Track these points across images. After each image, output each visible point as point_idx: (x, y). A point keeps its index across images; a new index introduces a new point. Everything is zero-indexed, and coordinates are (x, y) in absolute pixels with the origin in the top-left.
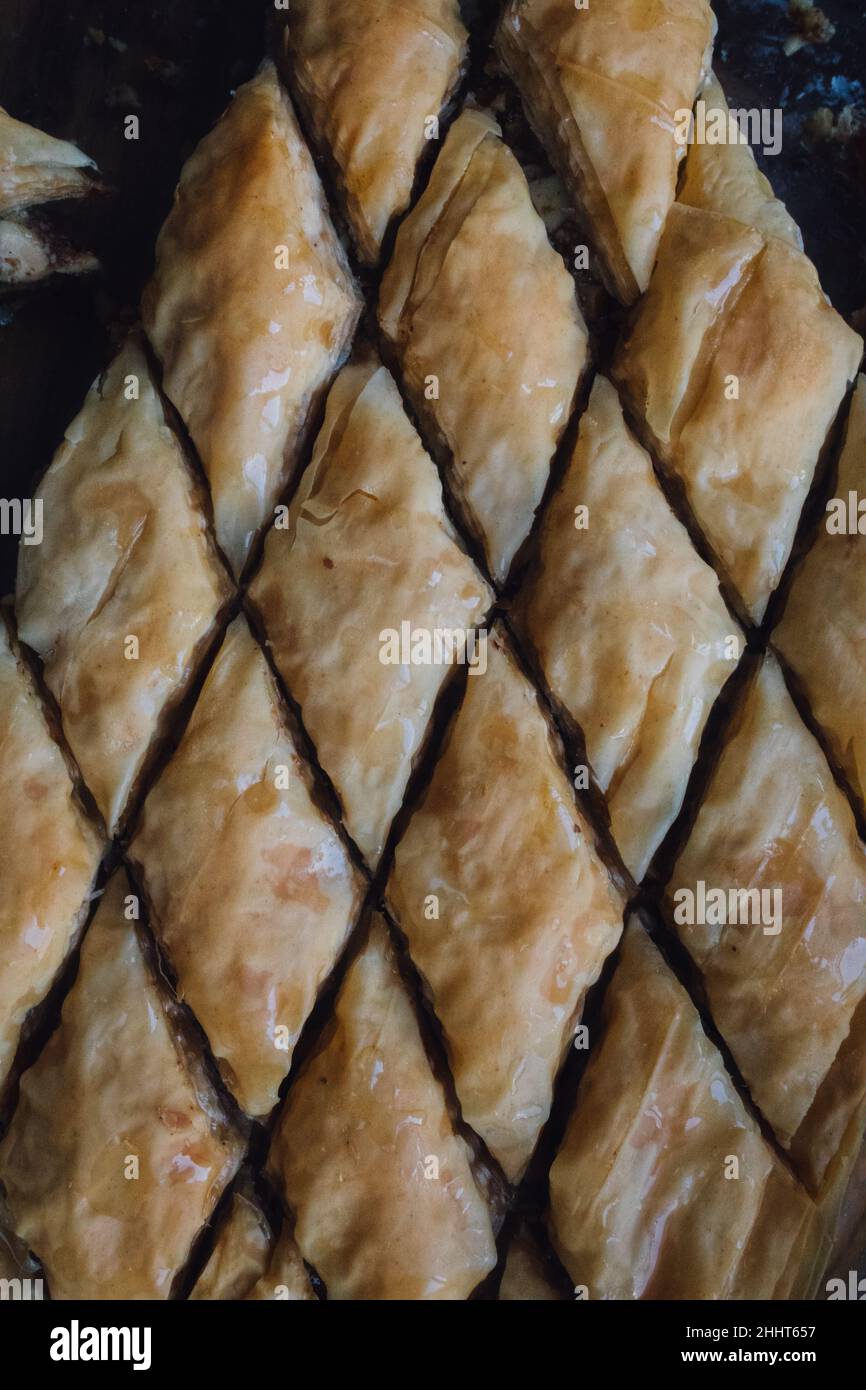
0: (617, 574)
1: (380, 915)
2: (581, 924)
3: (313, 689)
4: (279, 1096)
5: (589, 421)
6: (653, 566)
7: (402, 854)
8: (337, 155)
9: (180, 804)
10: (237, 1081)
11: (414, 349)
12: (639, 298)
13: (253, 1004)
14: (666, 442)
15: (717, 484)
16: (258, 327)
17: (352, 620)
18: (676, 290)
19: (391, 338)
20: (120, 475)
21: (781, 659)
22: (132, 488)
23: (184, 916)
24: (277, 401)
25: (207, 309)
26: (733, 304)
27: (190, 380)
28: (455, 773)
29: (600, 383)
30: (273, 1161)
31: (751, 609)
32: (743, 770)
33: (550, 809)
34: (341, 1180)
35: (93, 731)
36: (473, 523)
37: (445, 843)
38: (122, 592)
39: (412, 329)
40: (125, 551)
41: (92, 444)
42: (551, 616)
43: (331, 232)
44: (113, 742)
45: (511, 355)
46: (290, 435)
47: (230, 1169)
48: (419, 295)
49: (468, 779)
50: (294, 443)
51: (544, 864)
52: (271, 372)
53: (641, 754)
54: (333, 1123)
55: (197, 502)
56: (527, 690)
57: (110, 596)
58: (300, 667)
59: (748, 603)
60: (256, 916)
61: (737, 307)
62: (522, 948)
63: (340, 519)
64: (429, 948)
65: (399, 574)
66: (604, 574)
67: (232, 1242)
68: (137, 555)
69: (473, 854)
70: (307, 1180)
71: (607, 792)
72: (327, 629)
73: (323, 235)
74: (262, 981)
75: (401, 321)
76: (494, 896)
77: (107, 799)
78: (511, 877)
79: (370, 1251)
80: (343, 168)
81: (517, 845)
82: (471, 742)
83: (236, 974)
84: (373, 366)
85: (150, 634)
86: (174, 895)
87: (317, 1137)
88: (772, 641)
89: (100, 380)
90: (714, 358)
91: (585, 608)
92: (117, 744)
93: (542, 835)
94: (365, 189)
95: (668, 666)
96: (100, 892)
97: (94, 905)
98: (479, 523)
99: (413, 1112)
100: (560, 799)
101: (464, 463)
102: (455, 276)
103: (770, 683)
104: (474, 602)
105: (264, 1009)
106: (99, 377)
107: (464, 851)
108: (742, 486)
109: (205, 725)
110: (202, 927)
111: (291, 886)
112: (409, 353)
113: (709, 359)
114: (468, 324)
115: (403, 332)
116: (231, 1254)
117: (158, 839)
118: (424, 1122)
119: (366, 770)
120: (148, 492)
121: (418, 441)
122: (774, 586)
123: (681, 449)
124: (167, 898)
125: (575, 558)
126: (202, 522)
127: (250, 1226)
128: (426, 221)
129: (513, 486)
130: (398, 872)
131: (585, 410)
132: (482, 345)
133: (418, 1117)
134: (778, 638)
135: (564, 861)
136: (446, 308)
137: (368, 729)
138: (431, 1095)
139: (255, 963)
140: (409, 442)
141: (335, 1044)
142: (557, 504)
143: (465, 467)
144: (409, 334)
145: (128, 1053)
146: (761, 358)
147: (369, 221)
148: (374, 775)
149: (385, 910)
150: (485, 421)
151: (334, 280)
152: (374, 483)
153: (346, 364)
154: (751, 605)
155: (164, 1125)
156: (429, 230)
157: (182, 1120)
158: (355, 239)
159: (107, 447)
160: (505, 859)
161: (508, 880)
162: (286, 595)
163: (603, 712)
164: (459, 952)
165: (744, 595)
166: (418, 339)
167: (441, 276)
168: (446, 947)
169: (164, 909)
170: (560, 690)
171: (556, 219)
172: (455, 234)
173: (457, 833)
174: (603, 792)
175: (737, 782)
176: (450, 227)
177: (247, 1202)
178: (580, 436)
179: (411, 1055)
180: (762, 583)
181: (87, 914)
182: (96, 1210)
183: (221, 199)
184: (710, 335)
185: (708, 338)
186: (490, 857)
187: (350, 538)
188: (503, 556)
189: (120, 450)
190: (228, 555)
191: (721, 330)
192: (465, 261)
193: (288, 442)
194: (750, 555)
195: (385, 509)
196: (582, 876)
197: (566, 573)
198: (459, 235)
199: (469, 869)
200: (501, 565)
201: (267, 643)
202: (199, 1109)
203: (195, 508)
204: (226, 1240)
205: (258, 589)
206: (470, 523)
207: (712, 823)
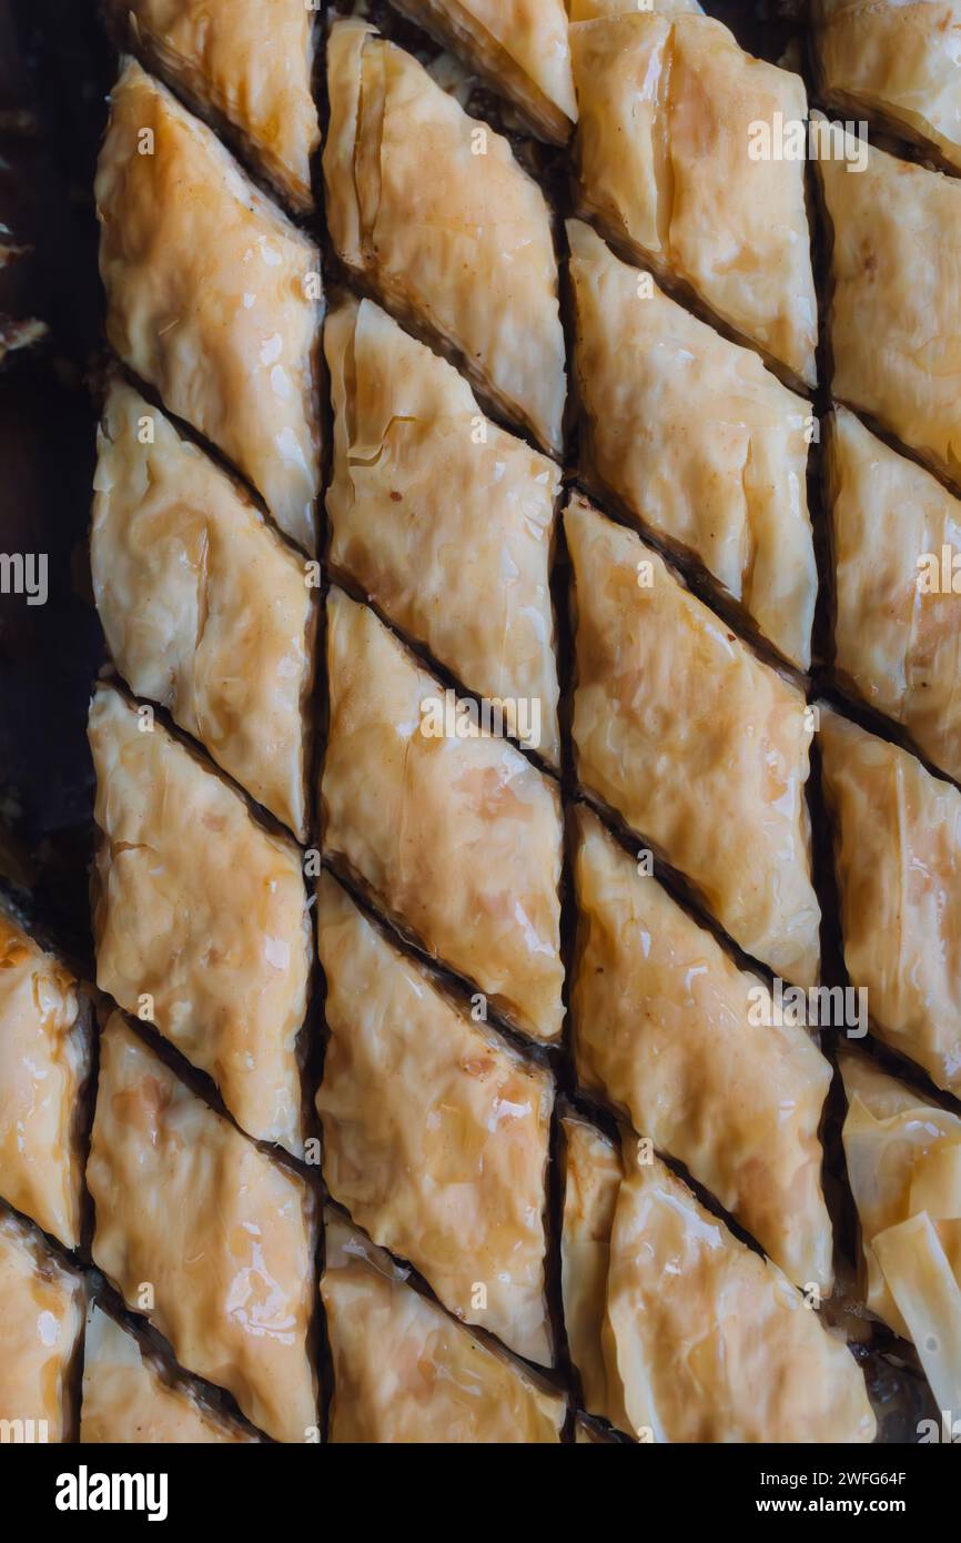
0: (666, 388)
1: (583, 804)
2: (775, 721)
3: (433, 621)
4: (565, 1005)
5: (577, 264)
6: (695, 368)
7: (580, 734)
8: (233, 118)
9: (356, 775)
10: (518, 1010)
11: (386, 267)
12: (574, 129)
13: (504, 927)
14: (658, 250)
15: (720, 269)
16: (232, 304)
17: (442, 537)
18: (607, 103)
19: (358, 270)
20: (163, 502)
21: (850, 406)
22: (182, 508)
23: (405, 876)
24: (279, 369)
25: (178, 310)
26: (666, 93)
27: (190, 387)
28: (596, 636)
29: (572, 225)
30: (584, 1073)
31: (803, 373)
32: (860, 519)
33: (700, 631)
34: (656, 1052)
35: (244, 746)
36: (510, 411)
37: (616, 704)
38: (214, 609)
39: (376, 249)
40: (200, 566)
41: (124, 485)
42: (622, 455)
43: (260, 195)
44: (268, 748)
45: (480, 230)
46: (305, 401)
47: (548, 1098)
48: (370, 213)
49: (611, 638)
50: (311, 409)
51: (714, 680)
52: (264, 343)
53: (759, 549)
54: (626, 1004)
55: (245, 500)
56: (629, 535)
57: (206, 615)
58: (410, 606)
59: (797, 369)
60: (472, 846)
61: (670, 97)
62: (730, 765)
63: (389, 451)
64: (643, 808)
65: (466, 476)
66: (653, 395)
67: (580, 1162)
68: (214, 568)
69: (645, 703)
70: (624, 1069)
71: (742, 598)
72: (421, 559)
73: (253, 198)
74: (504, 903)
75: (362, 247)
76: (683, 732)
77: (285, 807)
78: (690, 709)
79: (712, 1107)
80: (243, 127)
81: (683, 676)
82: (599, 603)
83: (477, 905)
84: (353, 305)
85: (259, 633)
86: (387, 861)
87: (616, 1023)
88: (835, 394)
89: (102, 427)
90: (669, 153)
91: (651, 434)
92: (272, 748)
93: (702, 657)
94: (276, 136)
95: (750, 454)
96: (314, 897)
97: (314, 913)
98: (517, 406)
99: (693, 963)
100: (703, 618)
101: (479, 355)
102: (397, 179)
103: (849, 429)
104: (543, 478)
105: (517, 926)
106: (99, 425)
107: (636, 703)
108: (746, 261)
109: (346, 695)
110: (426, 875)
111: (492, 807)
112: (382, 274)
113: (665, 156)
114: (429, 219)
115: (368, 258)
116: (584, 1172)
117: (349, 820)
118: (710, 968)
119: (514, 672)
120: (198, 506)
121: (429, 351)
122: (815, 343)
123: (675, 252)
124: (381, 868)
125: (621, 393)
126: (258, 516)
127: (590, 1141)
128: (346, 141)
129: (533, 353)
130: (583, 751)
131: (569, 255)
132: (449, 232)
133: (701, 966)
134: (839, 388)
135: (732, 674)
136: (401, 213)
137: (499, 631)
138: (705, 942)
139: (490, 888)
140: (421, 354)
141: (595, 935)
142: (582, 352)
143: (481, 359)
144: (376, 255)
145: (409, 1027)
146: (713, 134)
147: (291, 168)
148: (523, 674)
149: (585, 799)
150: (482, 306)
151: (283, 234)
152: (405, 404)
153: (326, 315)
154: (801, 370)
155: (471, 1074)
156: (352, 148)
157: (486, 1065)
158: (283, 193)
159: (140, 481)
160: (678, 694)
161: (689, 713)
162: (369, 544)
163: (707, 524)
164: (672, 795)
165: (790, 364)
166: (386, 257)
167: (383, 185)
168: (659, 797)
169: (384, 881)
170: (659, 521)
171: (464, 93)
172: (380, 140)
173: (622, 690)
174: (739, 600)
175: (860, 532)
176: (371, 136)
177: (576, 1122)
178: (576, 279)
179: (670, 915)
180: (802, 344)
181: (310, 922)
182: (442, 1181)
183: (146, 196)
184: (657, 131)
185: (657, 135)
186: (664, 697)
187: (406, 463)
188: (551, 425)
189: (154, 479)
190: (295, 536)
191: (665, 123)
192: (399, 161)
193: (306, 409)
194: (780, 324)
195: (426, 425)
196: (755, 680)
197: (618, 411)
198: (384, 141)
199: (649, 719)
200: (553, 435)
201: (370, 598)
202: (496, 1051)
203: (247, 504)
204: (573, 1163)
205: (339, 552)
206: (506, 411)
207: (852, 580)
